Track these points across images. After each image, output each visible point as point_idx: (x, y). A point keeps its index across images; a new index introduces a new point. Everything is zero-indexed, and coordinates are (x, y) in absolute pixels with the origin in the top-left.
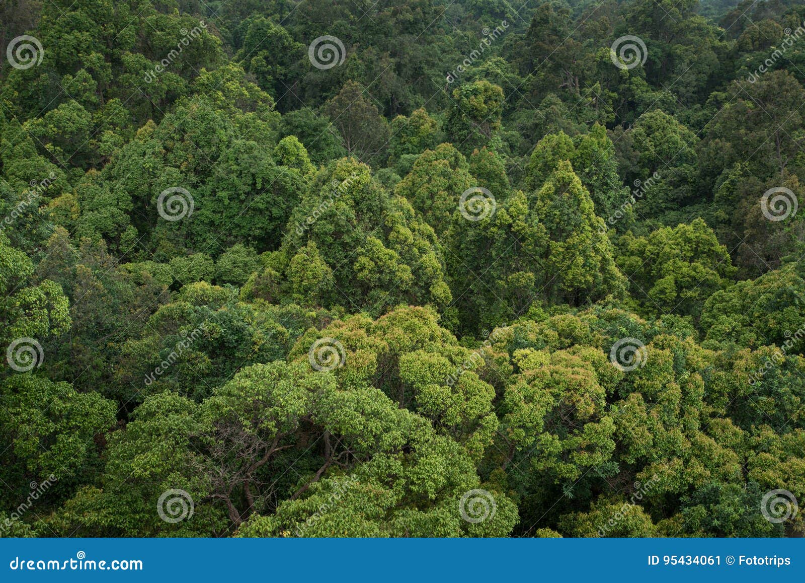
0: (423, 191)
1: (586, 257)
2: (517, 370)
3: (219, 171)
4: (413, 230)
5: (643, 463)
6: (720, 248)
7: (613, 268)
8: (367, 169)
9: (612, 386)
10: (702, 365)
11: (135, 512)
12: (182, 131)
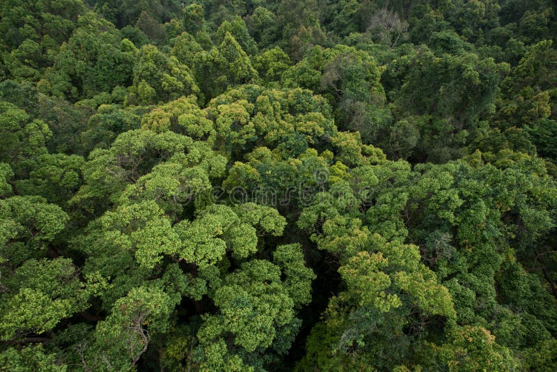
0: (180, 52)
1: (242, 67)
2: (219, 113)
3: (100, 58)
4: (180, 68)
5: (265, 133)
6: (285, 56)
7: (252, 69)
8: (155, 48)
9: (251, 112)
10: (279, 98)
11: (100, 190)
12: (78, 44)
